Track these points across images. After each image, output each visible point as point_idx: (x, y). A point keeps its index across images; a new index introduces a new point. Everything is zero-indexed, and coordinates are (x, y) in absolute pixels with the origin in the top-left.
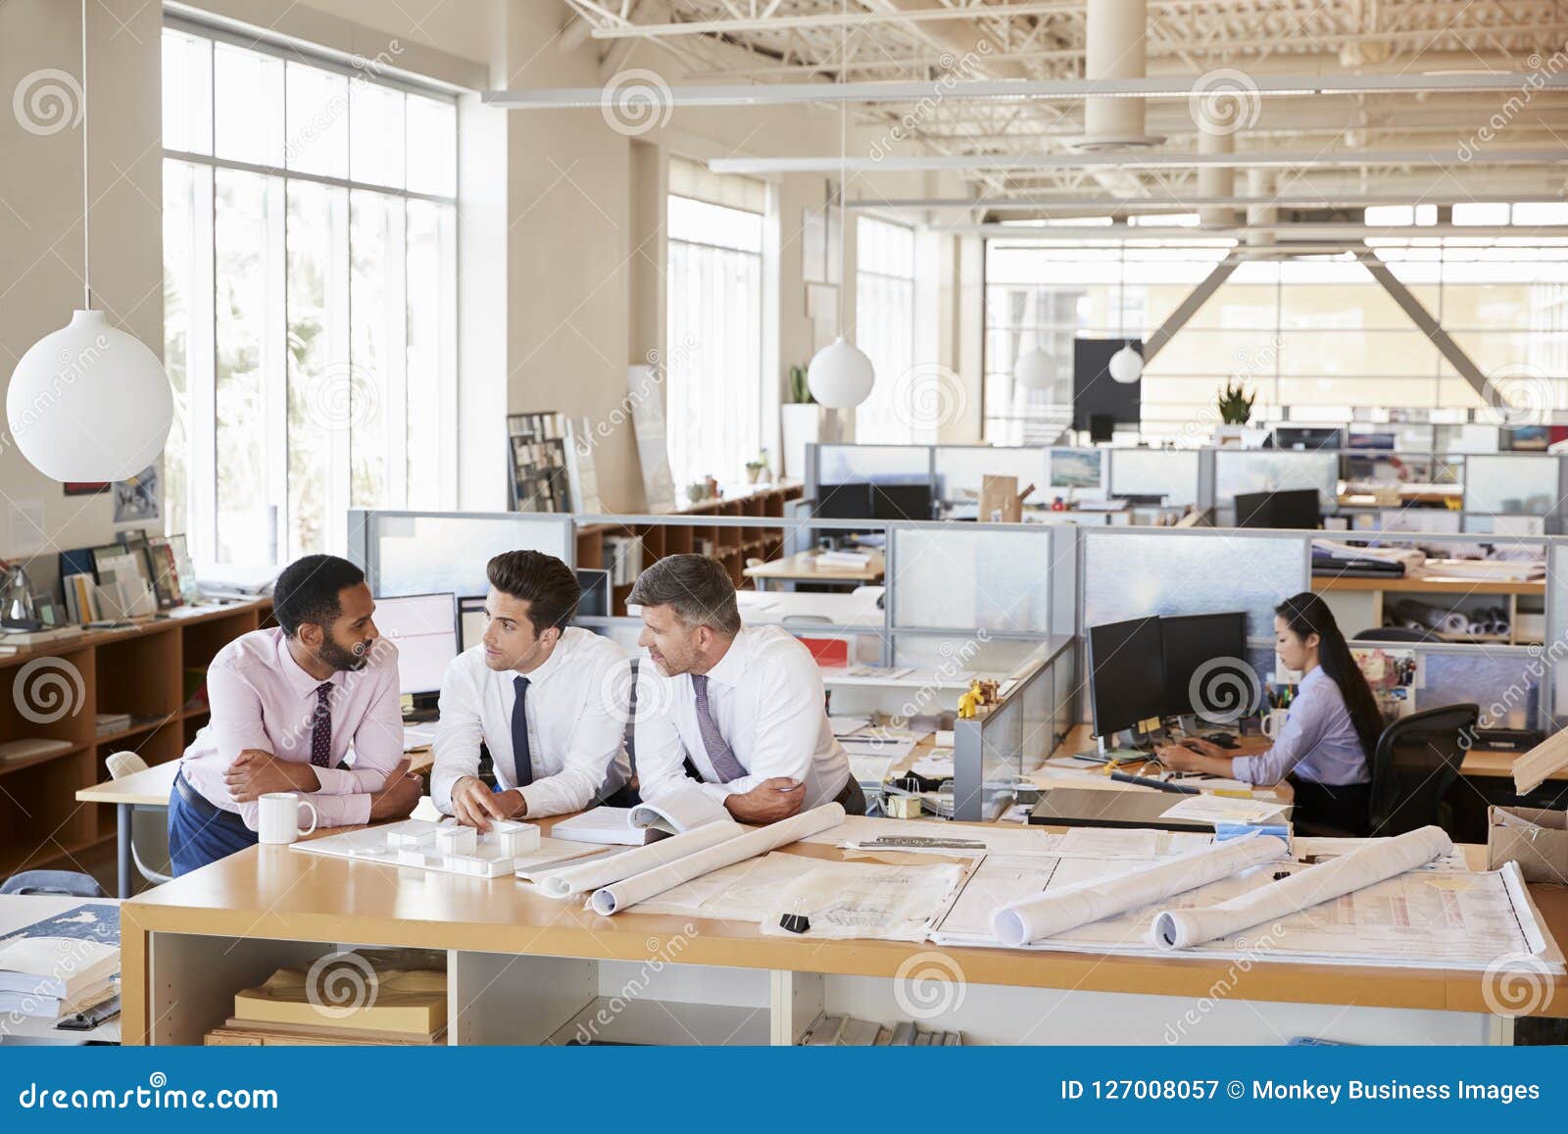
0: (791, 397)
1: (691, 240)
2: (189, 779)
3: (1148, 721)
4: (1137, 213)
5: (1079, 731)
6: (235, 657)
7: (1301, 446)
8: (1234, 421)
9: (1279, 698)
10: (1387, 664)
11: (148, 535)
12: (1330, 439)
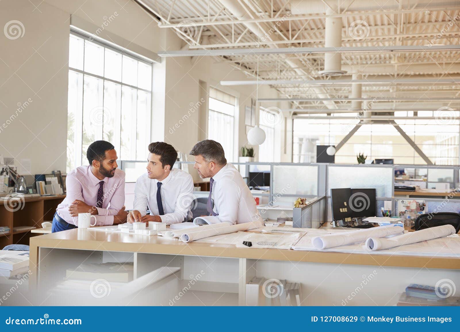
0: (241, 155)
1: (215, 110)
2: (59, 215)
3: (348, 218)
4: (334, 113)
5: (327, 223)
6: (74, 173)
7: (382, 164)
8: (361, 163)
9: (385, 214)
10: (417, 204)
11: (61, 173)
12: (391, 162)
